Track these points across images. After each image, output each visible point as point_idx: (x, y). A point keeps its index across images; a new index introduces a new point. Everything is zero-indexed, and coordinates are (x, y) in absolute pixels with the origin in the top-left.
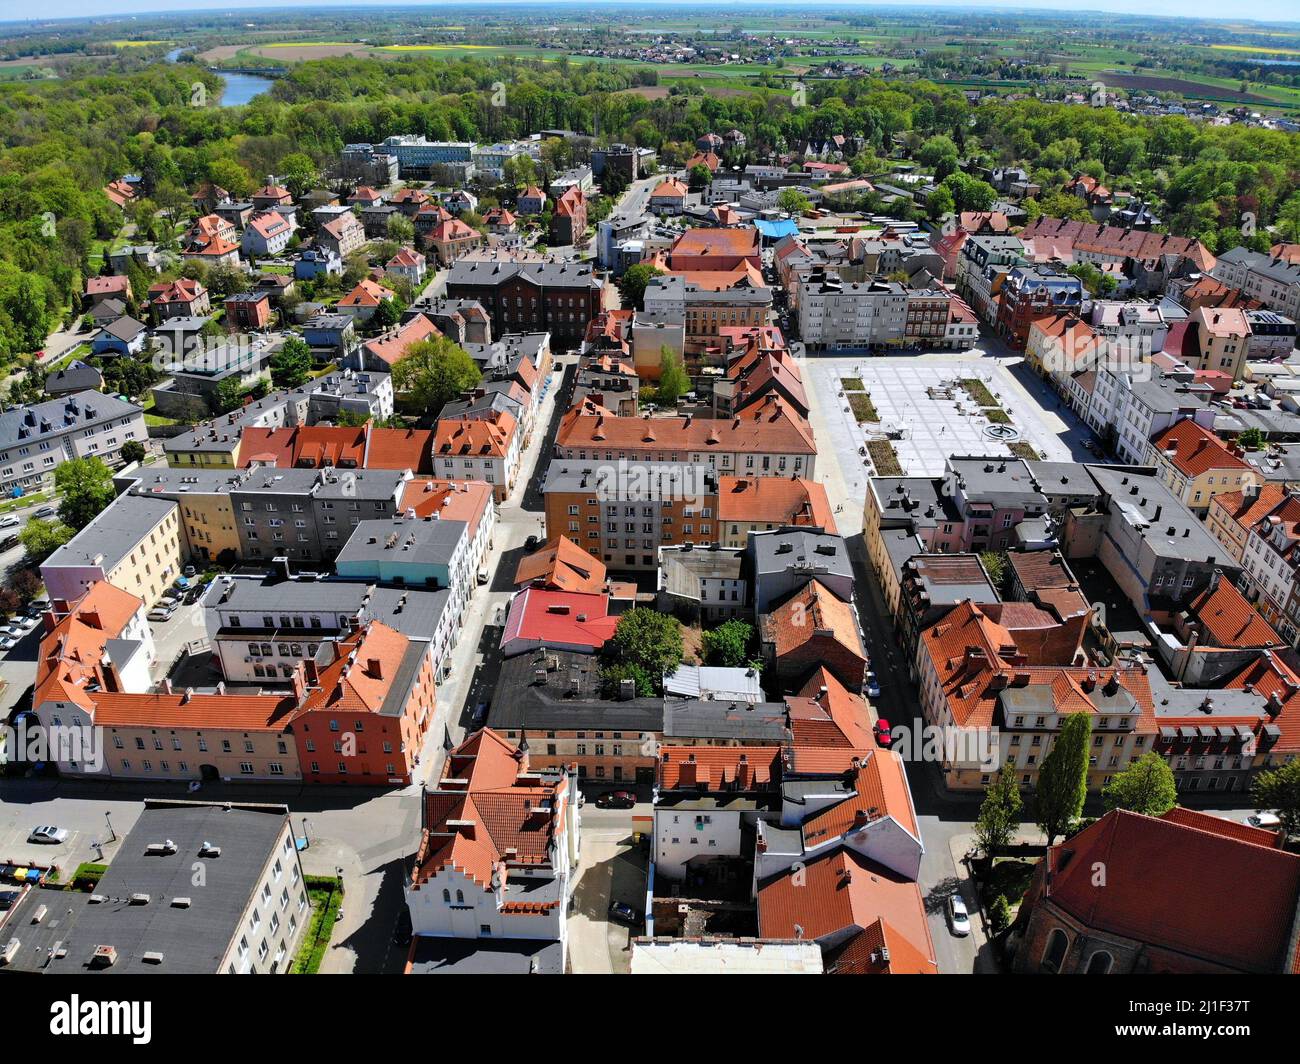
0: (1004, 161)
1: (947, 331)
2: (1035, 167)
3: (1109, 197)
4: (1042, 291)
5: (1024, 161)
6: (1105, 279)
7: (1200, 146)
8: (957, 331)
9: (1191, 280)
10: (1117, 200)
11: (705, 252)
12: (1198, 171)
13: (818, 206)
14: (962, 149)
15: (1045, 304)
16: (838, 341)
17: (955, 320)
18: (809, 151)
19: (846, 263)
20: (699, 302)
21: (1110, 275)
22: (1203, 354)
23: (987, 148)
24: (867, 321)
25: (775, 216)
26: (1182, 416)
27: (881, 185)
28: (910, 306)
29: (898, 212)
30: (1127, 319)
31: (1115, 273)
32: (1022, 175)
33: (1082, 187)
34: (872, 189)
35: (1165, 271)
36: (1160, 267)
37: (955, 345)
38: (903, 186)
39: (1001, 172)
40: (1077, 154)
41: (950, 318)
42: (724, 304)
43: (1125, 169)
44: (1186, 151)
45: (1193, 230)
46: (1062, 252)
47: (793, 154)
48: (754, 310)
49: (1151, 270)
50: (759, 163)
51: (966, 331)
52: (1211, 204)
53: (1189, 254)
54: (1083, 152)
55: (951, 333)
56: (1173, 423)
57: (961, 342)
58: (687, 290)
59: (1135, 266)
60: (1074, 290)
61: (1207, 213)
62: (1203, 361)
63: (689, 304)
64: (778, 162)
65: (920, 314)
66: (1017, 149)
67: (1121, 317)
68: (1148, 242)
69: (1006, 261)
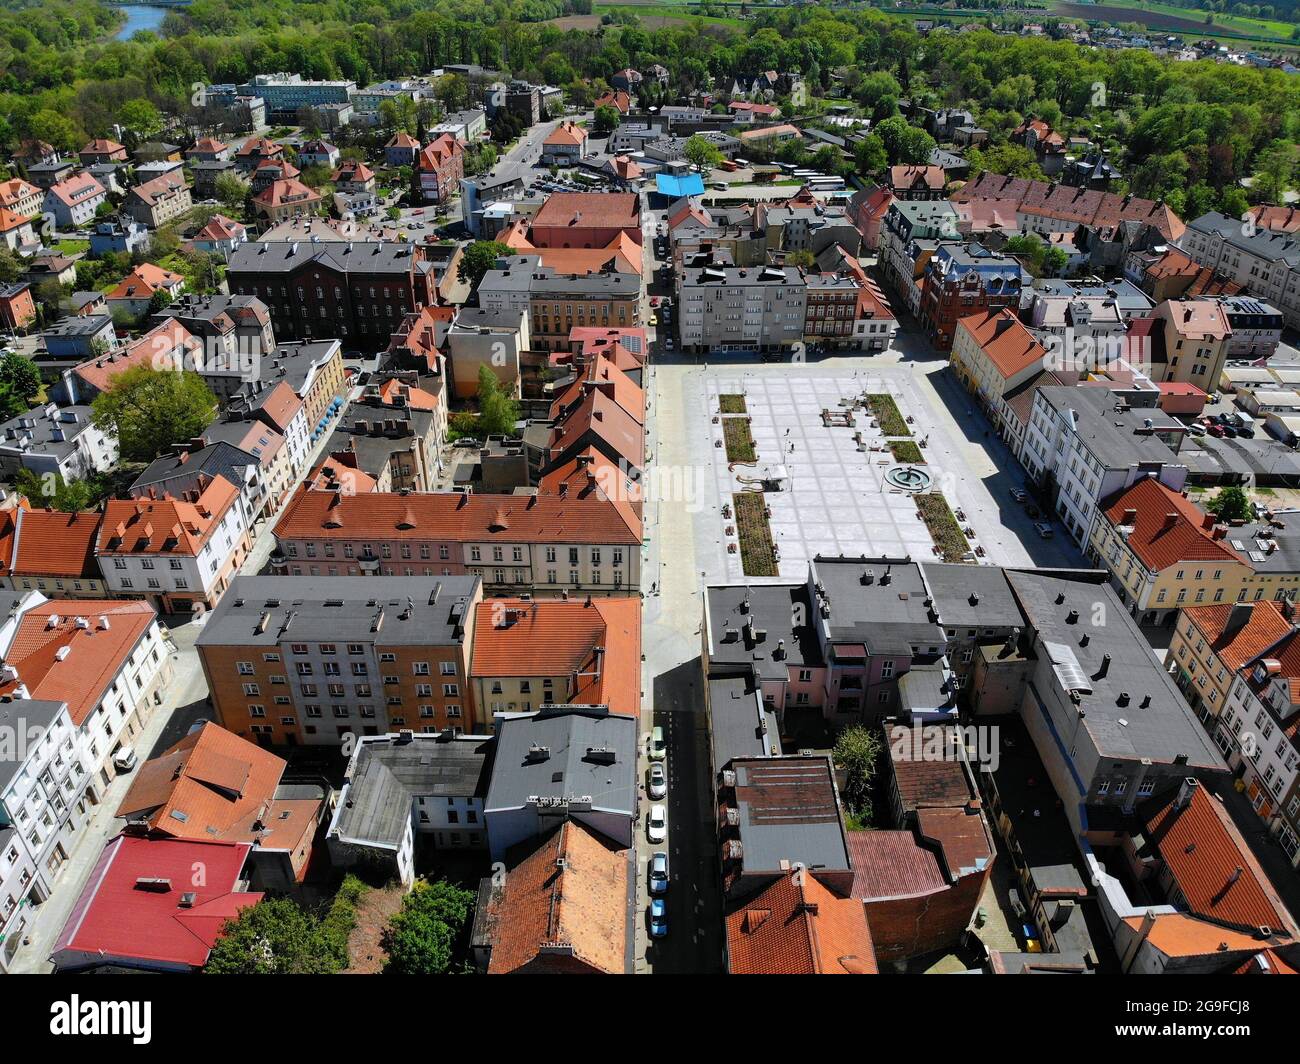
0: (949, 101)
1: (856, 329)
2: (985, 107)
3: (1062, 147)
4: (972, 277)
5: (972, 101)
6: (1054, 252)
7: (1166, 84)
8: (867, 329)
9: (1155, 254)
10: (1074, 147)
11: (573, 222)
12: (1165, 114)
13: (735, 156)
14: (906, 86)
15: (976, 294)
16: (723, 342)
17: (865, 316)
18: (736, 89)
19: (746, 235)
20: (547, 293)
21: (1059, 248)
22: (1170, 359)
23: (934, 85)
24: (756, 318)
25: (684, 169)
26: (1142, 474)
27: (810, 131)
28: (809, 299)
29: (823, 164)
30: (1075, 318)
31: (1064, 244)
32: (968, 118)
33: (1033, 133)
34: (799, 135)
35: (1125, 242)
36: (1119, 237)
37: (865, 345)
38: (835, 131)
39: (944, 115)
40: (1031, 92)
41: (858, 313)
42: (580, 297)
43: (1083, 109)
44: (1150, 90)
45: (1158, 187)
46: (1004, 218)
47: (719, 93)
48: (619, 304)
49: (1109, 241)
50: (678, 103)
51: (878, 329)
52: (1180, 156)
53: (1153, 221)
54: (1038, 90)
55: (862, 330)
56: (1130, 482)
57: (873, 341)
58: (535, 277)
59: (1090, 237)
60: (1012, 277)
61: (1175, 165)
62: (1170, 368)
63: (536, 296)
64: (699, 102)
65: (821, 310)
66: (966, 88)
67: (1068, 314)
68: (1105, 207)
69: (933, 234)
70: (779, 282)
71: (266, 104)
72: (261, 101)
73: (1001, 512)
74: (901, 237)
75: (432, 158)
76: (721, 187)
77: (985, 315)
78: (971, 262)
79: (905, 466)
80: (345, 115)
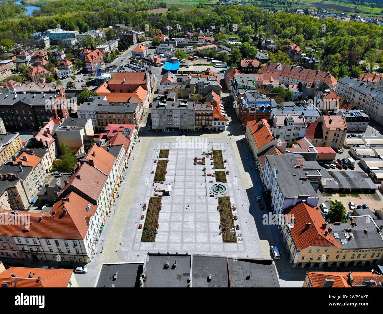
0: (268, 36)
1: (213, 124)
2: (279, 37)
3: (300, 51)
4: (253, 106)
5: (275, 35)
7: (338, 29)
8: (217, 124)
9: (325, 92)
10: (306, 51)
11: (123, 82)
12: (335, 40)
13: (195, 55)
14: (256, 31)
15: (255, 112)
16: (167, 128)
17: (216, 119)
18: (201, 32)
19: (184, 86)
20: (101, 111)
21: (291, 90)
22: (324, 138)
23: (265, 30)
24: (178, 120)
25: (176, 60)
26: (300, 200)
27: (221, 46)
28: (196, 114)
29: (221, 58)
30: (288, 123)
31: (294, 89)
32: (272, 41)
33: (291, 47)
34: (217, 48)
35: (315, 88)
36: (313, 86)
37: (217, 129)
38: (229, 46)
39: (264, 41)
40: (295, 32)
41: (214, 118)
42: (113, 113)
43: (311, 37)
44: (333, 31)
45: (330, 66)
46: (274, 79)
47: (195, 33)
48: (128, 116)
49: (310, 87)
50: (182, 37)
51: (221, 124)
52: (338, 55)
53: (326, 81)
54: (297, 31)
55: (215, 124)
56: (295, 203)
57: (219, 128)
58: (99, 105)
59: (302, 87)
60: (268, 105)
61: (337, 58)
62: (324, 140)
63: (97, 113)
64: (188, 37)
65: (200, 117)
66: (274, 31)
67: (285, 121)
68: (310, 74)
69: (245, 88)
70: (185, 108)
71: (50, 39)
72: (48, 38)
73: (250, 206)
74: (235, 88)
75: (90, 58)
76: (187, 67)
77: (255, 121)
78: (253, 100)
79: (218, 183)
80: (74, 42)
